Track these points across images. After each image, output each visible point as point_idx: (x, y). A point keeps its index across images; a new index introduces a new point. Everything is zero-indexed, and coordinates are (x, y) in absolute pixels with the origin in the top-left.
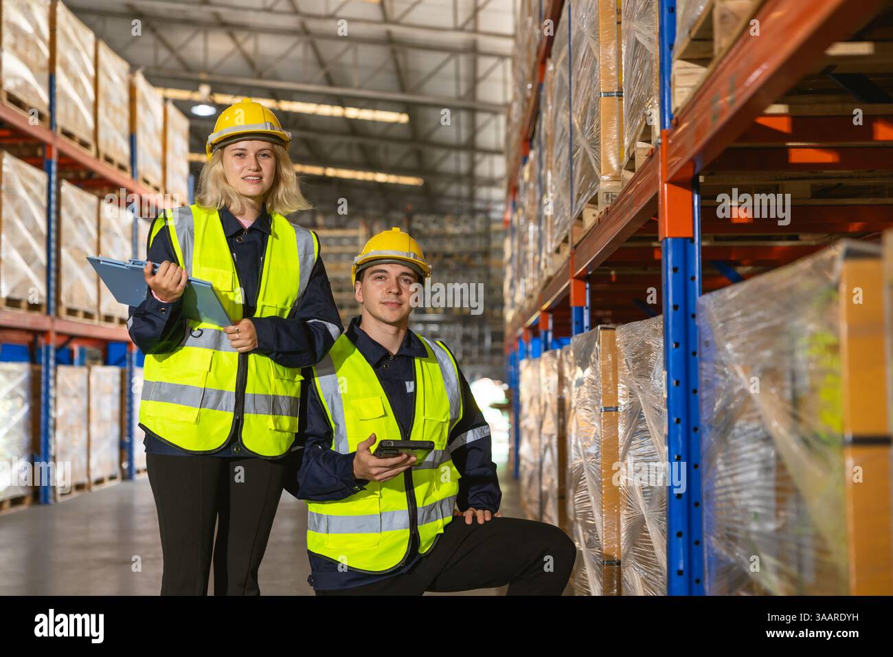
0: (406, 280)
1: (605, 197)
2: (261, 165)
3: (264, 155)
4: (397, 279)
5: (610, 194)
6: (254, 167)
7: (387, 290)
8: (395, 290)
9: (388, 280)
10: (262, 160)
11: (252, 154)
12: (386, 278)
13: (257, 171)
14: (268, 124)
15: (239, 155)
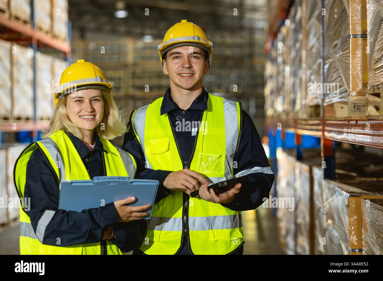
0: (195, 57)
1: (353, 107)
2: (95, 107)
3: (96, 100)
4: (188, 57)
5: (356, 105)
6: (89, 110)
7: (182, 65)
8: (187, 66)
9: (182, 58)
10: (94, 104)
11: (87, 101)
12: (181, 57)
13: (92, 112)
14: (98, 78)
15: (79, 101)
